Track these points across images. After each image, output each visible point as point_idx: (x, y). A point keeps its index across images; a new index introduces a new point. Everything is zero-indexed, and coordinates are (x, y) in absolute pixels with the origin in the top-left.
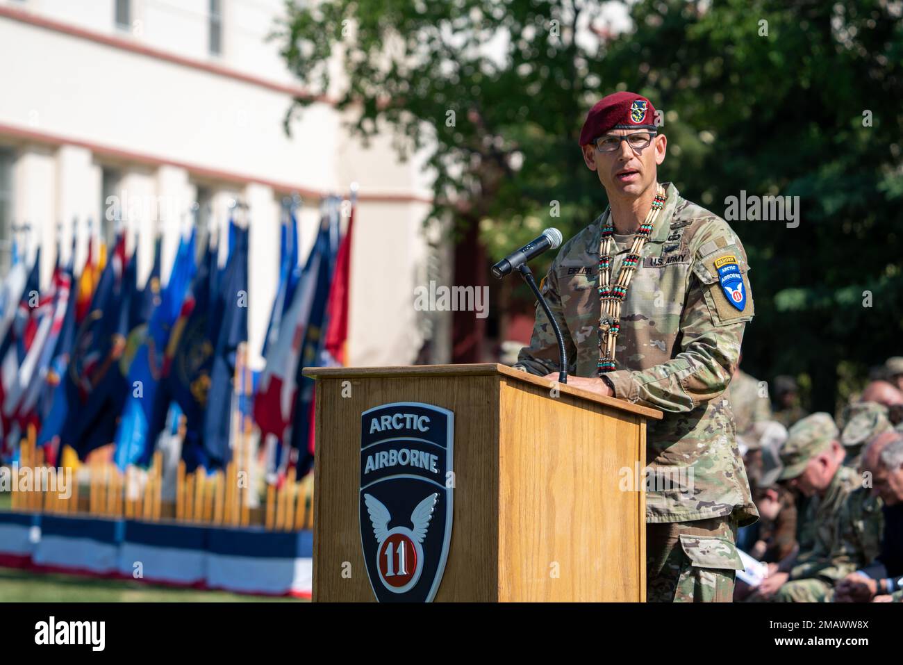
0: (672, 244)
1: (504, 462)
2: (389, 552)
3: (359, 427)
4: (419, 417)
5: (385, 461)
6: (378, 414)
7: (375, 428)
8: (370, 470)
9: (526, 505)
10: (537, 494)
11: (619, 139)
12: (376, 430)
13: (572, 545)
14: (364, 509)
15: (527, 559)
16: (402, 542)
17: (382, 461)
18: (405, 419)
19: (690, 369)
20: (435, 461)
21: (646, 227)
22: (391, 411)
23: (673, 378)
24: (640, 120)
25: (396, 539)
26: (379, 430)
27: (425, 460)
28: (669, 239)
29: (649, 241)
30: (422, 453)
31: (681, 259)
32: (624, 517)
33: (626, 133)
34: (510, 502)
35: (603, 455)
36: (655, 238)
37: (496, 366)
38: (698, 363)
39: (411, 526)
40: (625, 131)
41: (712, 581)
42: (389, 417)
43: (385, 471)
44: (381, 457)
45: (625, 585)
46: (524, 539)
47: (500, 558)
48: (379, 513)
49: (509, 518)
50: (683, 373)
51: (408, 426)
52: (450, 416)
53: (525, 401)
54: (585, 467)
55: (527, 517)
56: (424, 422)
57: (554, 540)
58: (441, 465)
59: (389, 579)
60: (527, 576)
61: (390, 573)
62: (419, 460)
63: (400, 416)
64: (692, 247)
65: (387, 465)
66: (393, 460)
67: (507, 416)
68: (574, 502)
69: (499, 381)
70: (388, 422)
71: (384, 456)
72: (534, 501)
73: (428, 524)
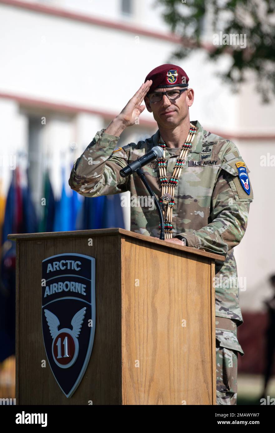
0: (205, 154)
1: (125, 287)
2: (59, 344)
3: (41, 269)
4: (75, 262)
5: (56, 289)
6: (51, 261)
7: (50, 269)
8: (47, 295)
9: (139, 313)
10: (146, 307)
11: (161, 94)
12: (50, 271)
13: (168, 337)
14: (44, 318)
15: (140, 345)
16: (66, 337)
17: (54, 289)
18: (67, 263)
19: (225, 227)
20: (84, 288)
21: (188, 144)
22: (59, 259)
23: (216, 233)
24: (174, 81)
25: (62, 336)
26: (52, 270)
27: (79, 288)
28: (203, 151)
29: (190, 152)
30: (77, 283)
31: (214, 163)
32: (201, 321)
33: (165, 90)
34: (129, 311)
35: (187, 283)
36: (194, 151)
37: (118, 229)
38: (228, 223)
39: (71, 328)
40: (165, 89)
41: (230, 356)
42: (57, 263)
43: (57, 295)
44: (54, 287)
45: (202, 361)
46: (137, 334)
47: (122, 345)
48: (53, 320)
49: (128, 321)
50: (221, 230)
51: (69, 268)
52: (93, 260)
53: (137, 251)
54: (176, 291)
55: (140, 320)
56: (78, 264)
57: (157, 334)
58: (88, 290)
59: (59, 360)
60: (140, 356)
61: (60, 356)
62: (75, 288)
63: (64, 262)
64: (220, 156)
65: (57, 292)
66: (60, 288)
67: (126, 260)
68: (170, 311)
69: (121, 238)
70: (58, 266)
71: (55, 286)
72: (144, 311)
73: (81, 326)
